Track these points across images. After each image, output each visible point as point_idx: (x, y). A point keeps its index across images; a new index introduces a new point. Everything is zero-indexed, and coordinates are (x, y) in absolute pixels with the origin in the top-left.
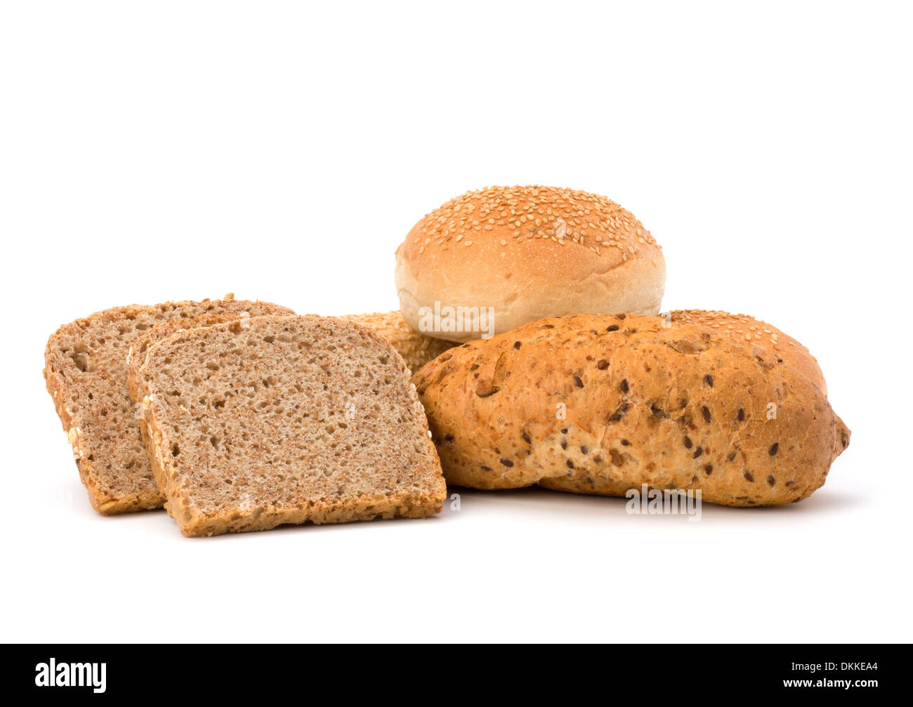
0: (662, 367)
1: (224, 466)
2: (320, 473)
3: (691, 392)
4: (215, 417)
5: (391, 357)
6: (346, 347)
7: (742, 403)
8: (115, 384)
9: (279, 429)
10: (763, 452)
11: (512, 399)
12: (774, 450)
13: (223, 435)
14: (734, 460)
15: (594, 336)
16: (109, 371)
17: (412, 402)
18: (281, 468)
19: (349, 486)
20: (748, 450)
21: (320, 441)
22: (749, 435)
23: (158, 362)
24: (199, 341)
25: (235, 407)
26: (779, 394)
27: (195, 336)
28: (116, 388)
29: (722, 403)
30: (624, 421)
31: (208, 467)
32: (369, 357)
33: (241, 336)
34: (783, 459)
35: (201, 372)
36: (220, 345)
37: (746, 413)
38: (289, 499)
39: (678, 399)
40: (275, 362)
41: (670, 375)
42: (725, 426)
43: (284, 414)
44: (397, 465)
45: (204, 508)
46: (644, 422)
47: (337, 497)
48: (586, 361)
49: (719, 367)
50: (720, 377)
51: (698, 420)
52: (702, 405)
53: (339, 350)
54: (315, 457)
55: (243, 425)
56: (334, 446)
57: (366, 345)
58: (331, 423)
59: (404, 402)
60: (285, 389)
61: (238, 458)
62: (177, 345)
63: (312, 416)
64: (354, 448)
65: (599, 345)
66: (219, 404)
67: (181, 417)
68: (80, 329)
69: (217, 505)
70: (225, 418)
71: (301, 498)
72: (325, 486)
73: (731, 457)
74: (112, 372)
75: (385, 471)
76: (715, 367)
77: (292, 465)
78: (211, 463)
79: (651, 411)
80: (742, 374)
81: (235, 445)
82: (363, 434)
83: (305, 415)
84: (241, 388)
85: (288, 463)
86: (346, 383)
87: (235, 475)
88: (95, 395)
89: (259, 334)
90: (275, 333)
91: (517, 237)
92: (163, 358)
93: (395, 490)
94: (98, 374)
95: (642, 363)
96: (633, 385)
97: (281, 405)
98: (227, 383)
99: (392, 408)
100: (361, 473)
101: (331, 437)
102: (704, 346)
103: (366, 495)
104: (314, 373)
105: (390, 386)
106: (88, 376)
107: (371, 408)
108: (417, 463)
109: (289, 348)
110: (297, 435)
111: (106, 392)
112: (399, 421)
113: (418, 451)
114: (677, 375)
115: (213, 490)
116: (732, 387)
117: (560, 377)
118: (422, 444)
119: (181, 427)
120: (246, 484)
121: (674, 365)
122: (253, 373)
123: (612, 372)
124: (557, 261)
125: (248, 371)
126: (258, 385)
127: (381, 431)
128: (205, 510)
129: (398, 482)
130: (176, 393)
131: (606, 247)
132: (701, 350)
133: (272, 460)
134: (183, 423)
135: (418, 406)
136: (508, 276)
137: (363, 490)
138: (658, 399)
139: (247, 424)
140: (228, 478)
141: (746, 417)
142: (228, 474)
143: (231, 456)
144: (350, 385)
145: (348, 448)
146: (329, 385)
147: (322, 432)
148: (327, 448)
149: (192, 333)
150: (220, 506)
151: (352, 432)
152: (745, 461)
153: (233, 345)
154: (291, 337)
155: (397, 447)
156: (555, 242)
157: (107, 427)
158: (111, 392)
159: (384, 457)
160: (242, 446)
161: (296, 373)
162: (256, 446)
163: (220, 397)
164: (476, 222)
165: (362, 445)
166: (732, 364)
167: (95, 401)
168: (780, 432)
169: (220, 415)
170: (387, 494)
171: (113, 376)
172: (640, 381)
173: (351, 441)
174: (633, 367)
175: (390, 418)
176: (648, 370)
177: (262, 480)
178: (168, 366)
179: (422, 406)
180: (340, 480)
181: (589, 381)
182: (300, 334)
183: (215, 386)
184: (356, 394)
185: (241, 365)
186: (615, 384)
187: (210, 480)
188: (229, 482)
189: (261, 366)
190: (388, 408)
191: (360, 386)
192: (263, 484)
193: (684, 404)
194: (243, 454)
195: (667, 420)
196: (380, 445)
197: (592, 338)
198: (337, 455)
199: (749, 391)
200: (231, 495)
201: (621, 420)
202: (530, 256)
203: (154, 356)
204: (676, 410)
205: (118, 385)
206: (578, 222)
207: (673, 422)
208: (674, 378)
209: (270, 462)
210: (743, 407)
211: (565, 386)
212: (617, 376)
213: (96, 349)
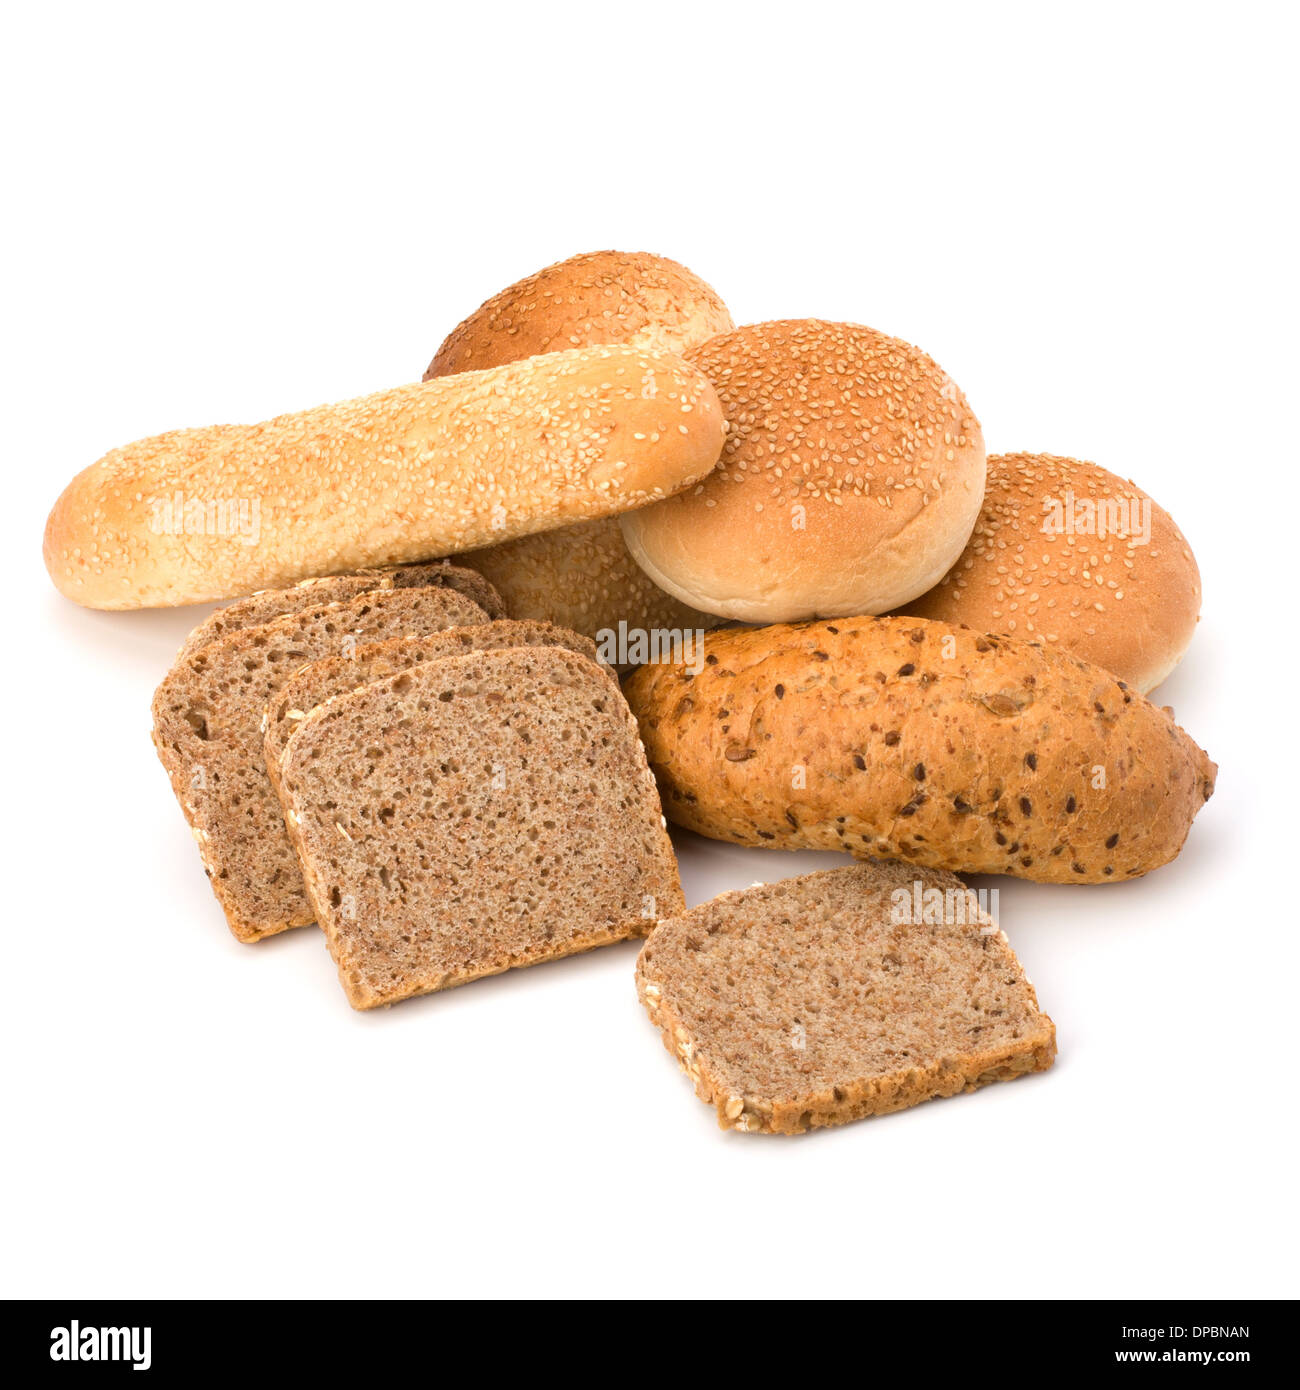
0: (970, 747)
1: (399, 916)
2: (524, 906)
3: (1006, 781)
4: (383, 837)
5: (610, 699)
6: (549, 693)
7: (1073, 790)
8: (247, 755)
9: (467, 844)
10: (1099, 846)
11: (772, 774)
12: (1112, 842)
13: (395, 865)
14: (1061, 855)
15: (881, 687)
16: (237, 735)
17: (639, 770)
18: (472, 908)
19: (561, 923)
20: (1078, 846)
21: (522, 854)
22: (1080, 829)
23: (304, 758)
24: (354, 715)
25: (408, 816)
26: (1122, 769)
27: (348, 706)
28: (248, 761)
29: (1046, 793)
30: (918, 816)
31: (379, 919)
32: (580, 704)
33: (409, 697)
34: (1123, 851)
35: (361, 766)
36: (382, 716)
37: (1078, 803)
38: (485, 956)
39: (988, 791)
40: (456, 733)
41: (980, 757)
42: (1050, 820)
43: (472, 818)
44: (622, 880)
45: (377, 984)
46: (945, 818)
47: (546, 943)
48: (870, 732)
49: (1044, 738)
50: (1046, 755)
51: (1015, 814)
52: (1020, 797)
53: (540, 699)
54: (516, 881)
55: (420, 845)
56: (539, 860)
57: (576, 684)
58: (534, 823)
59: (628, 772)
60: (471, 776)
61: (415, 899)
62: (324, 728)
63: (508, 815)
64: (565, 861)
65: (887, 706)
66: (387, 813)
67: (339, 844)
68: (194, 672)
69: (394, 977)
70: (397, 837)
71: (501, 952)
72: (530, 927)
73: (1057, 852)
74: (242, 735)
75: (606, 892)
76: (1039, 738)
77: (486, 899)
78: (383, 913)
79: (953, 806)
80: (1073, 746)
81: (411, 879)
82: (577, 836)
83: (501, 815)
84: (415, 783)
85: (481, 895)
86: (551, 752)
87: (414, 926)
88: (223, 775)
89: (433, 690)
90: (454, 685)
91: (776, 497)
92: (309, 751)
93: (620, 921)
94: (225, 741)
95: (943, 741)
96: (930, 772)
97: (469, 803)
98: (396, 779)
99: (613, 785)
100: (575, 899)
101: (535, 845)
102: (1025, 698)
103: (584, 934)
104: (508, 742)
105: (610, 748)
106: (211, 746)
107: (586, 789)
108: (647, 870)
109: (473, 706)
110: (491, 849)
111: (237, 769)
112: (623, 806)
113: (649, 850)
114: (989, 758)
115: (387, 954)
116: (1061, 769)
117: (836, 753)
118: (652, 839)
119: (340, 861)
120: (429, 939)
121: (985, 743)
122: (428, 756)
123: (905, 752)
124: (831, 535)
125: (422, 754)
126: (437, 775)
127: (600, 826)
128: (379, 988)
129: (624, 906)
130: (331, 805)
131: (900, 490)
132: (1021, 706)
133: (461, 895)
134: (342, 854)
135: (648, 777)
136: (766, 561)
137: (578, 928)
138: (963, 792)
139: (426, 843)
140: (405, 934)
141: (1077, 808)
142: (405, 927)
143: (406, 897)
144: (556, 755)
145: (558, 860)
146: (530, 760)
147: (524, 838)
148: (530, 863)
149: (345, 703)
150: (398, 978)
151: (562, 832)
152: (1074, 856)
153: (399, 713)
154: (475, 688)
155: (621, 850)
156: (829, 503)
157: (242, 824)
158: (243, 768)
159: (604, 869)
160: (420, 878)
161: (485, 747)
162: (438, 876)
163: (388, 802)
165: (576, 853)
166: (1062, 731)
167: (222, 786)
168: (1122, 821)
169: (390, 832)
170: (611, 928)
171: (244, 741)
172: (940, 767)
173: (561, 849)
174: (931, 746)
175: (611, 803)
176: (952, 751)
177: (448, 930)
178: (316, 763)
179: (653, 775)
180: (549, 914)
181: (874, 762)
182: (487, 681)
183: (379, 784)
184: (565, 769)
185: (413, 742)
186: (907, 767)
187: (383, 940)
188: (407, 939)
189: (439, 744)
190: (608, 786)
191: (570, 755)
192: (451, 937)
193: (996, 795)
194: (422, 892)
195: (974, 817)
196: (600, 850)
197: (878, 691)
198: (545, 873)
199: (1083, 773)
200: (411, 959)
201: (915, 814)
203: (298, 749)
204: (986, 803)
205: (252, 757)
207: (982, 819)
208: (985, 763)
209: (458, 900)
210: (1074, 796)
211: (842, 768)
212: (910, 757)
213: (217, 703)
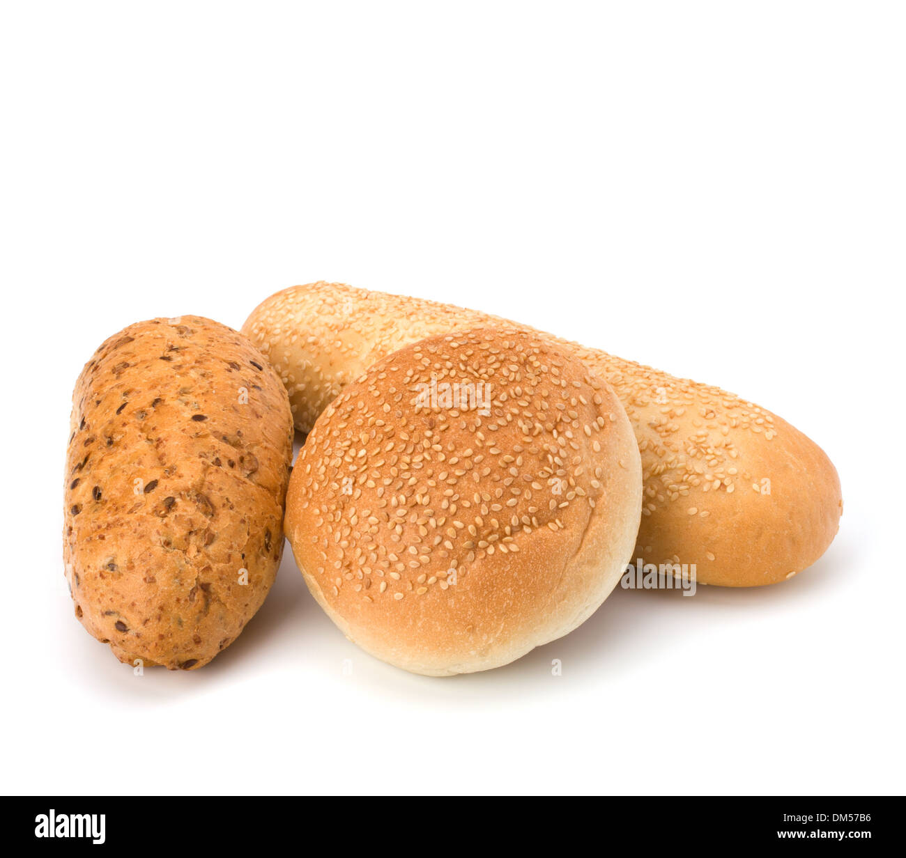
164: (392, 557)
202: (486, 592)
206: (518, 493)
